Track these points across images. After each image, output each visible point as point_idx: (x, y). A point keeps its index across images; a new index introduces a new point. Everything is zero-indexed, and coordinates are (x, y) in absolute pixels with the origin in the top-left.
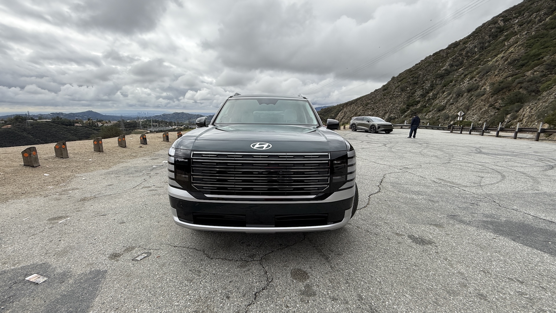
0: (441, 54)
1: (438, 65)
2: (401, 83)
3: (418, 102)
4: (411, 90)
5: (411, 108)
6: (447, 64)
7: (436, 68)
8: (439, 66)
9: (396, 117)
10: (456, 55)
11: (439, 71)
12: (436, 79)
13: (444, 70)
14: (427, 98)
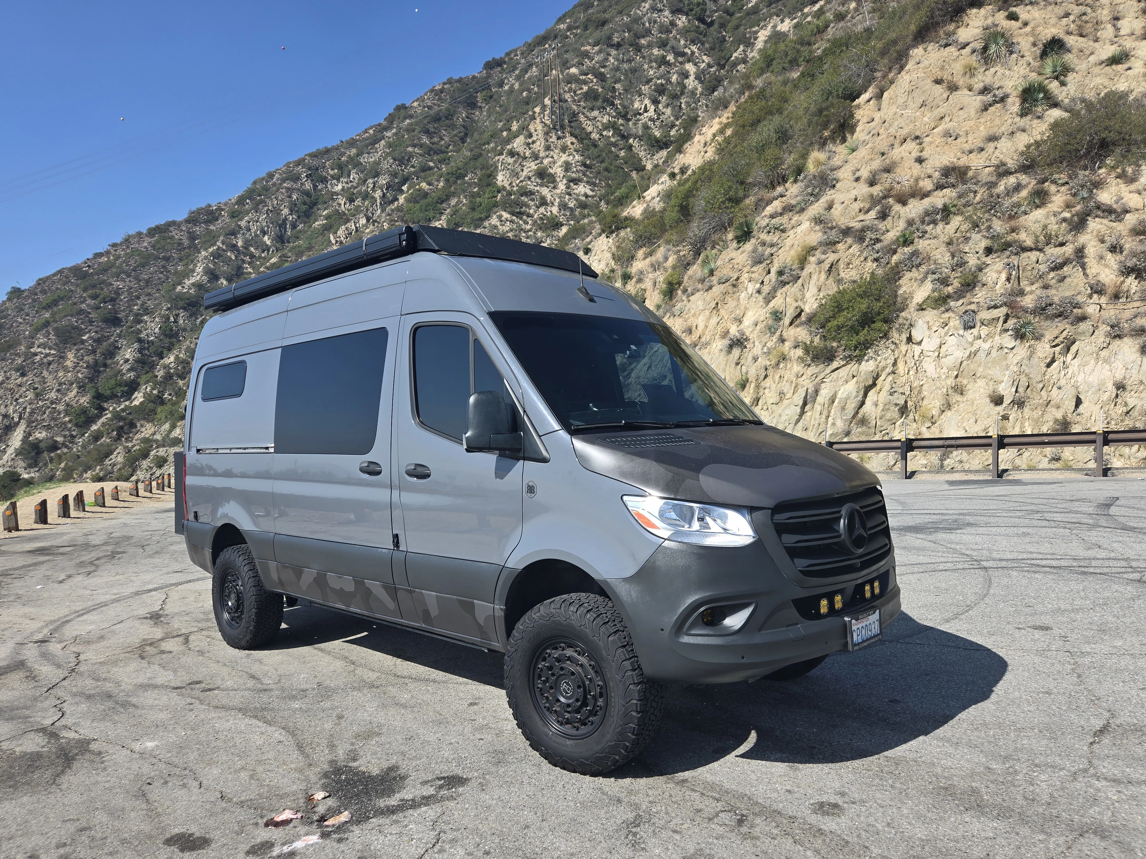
0: (174, 233)
1: (171, 268)
2: (53, 315)
3: (133, 387)
4: (98, 341)
5: (111, 407)
6: (199, 269)
7: (168, 278)
8: (176, 272)
9: (59, 439)
10: (219, 247)
11: (179, 287)
12: (177, 312)
13: (193, 284)
14: (160, 373)
